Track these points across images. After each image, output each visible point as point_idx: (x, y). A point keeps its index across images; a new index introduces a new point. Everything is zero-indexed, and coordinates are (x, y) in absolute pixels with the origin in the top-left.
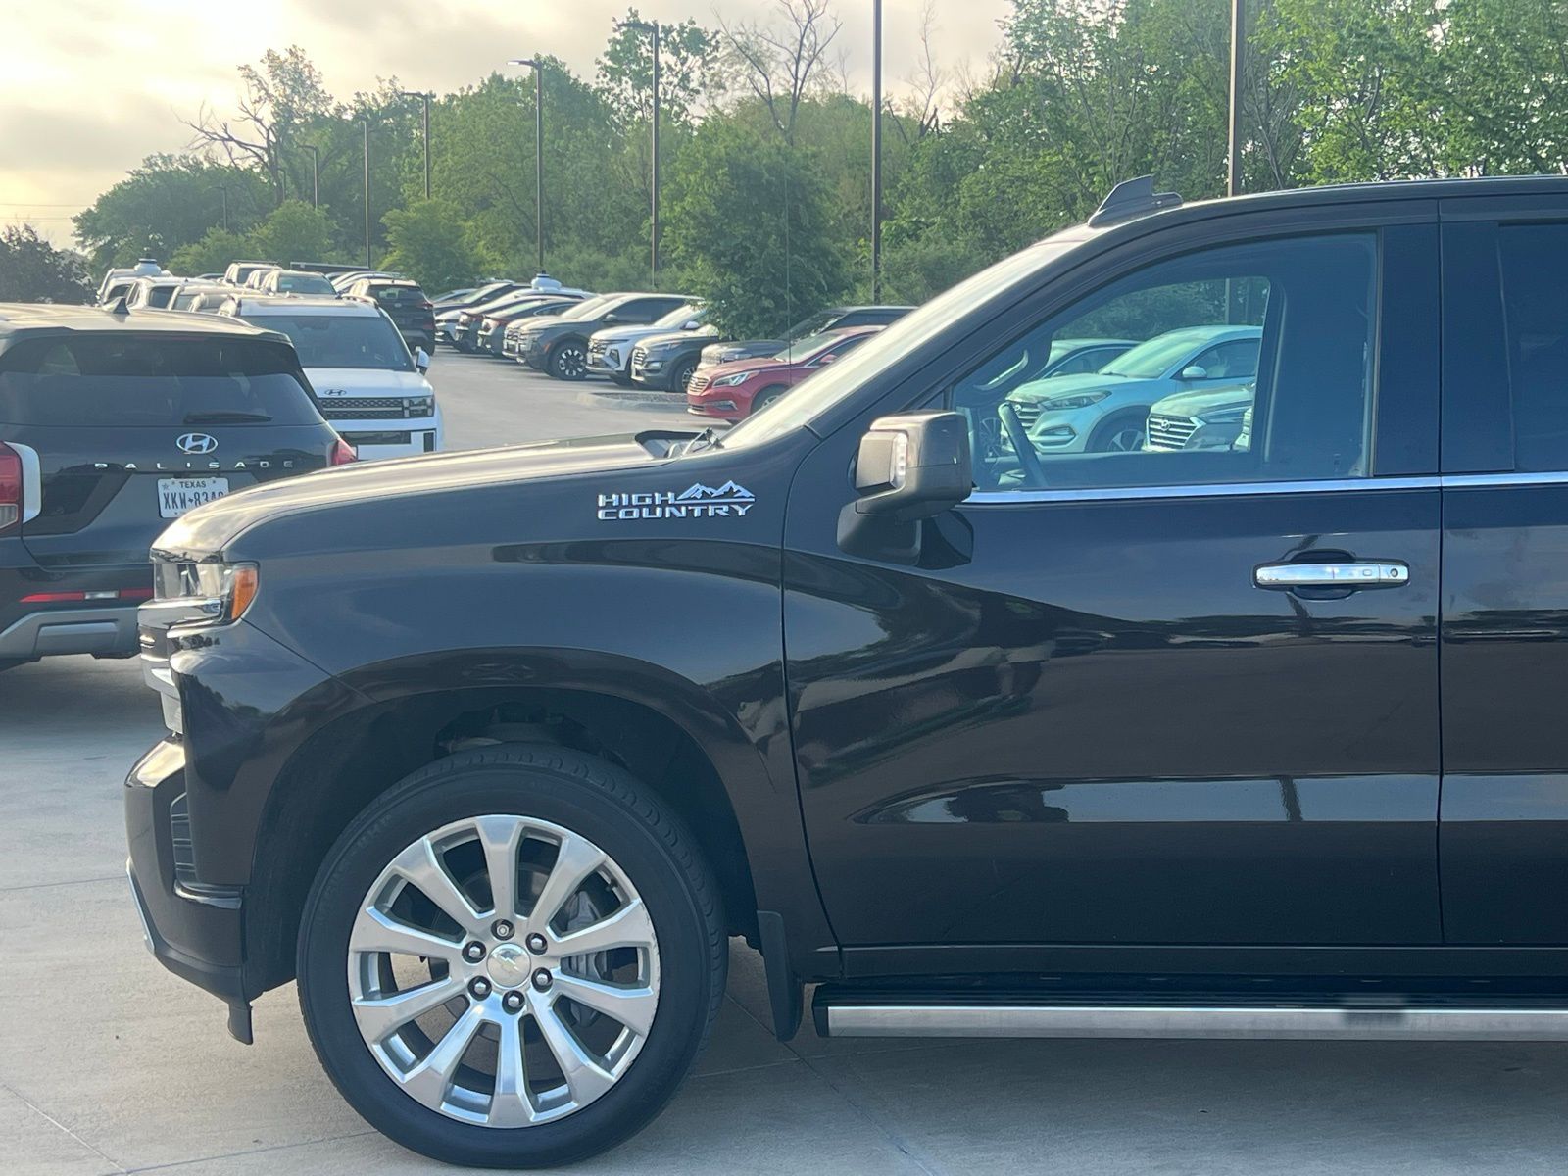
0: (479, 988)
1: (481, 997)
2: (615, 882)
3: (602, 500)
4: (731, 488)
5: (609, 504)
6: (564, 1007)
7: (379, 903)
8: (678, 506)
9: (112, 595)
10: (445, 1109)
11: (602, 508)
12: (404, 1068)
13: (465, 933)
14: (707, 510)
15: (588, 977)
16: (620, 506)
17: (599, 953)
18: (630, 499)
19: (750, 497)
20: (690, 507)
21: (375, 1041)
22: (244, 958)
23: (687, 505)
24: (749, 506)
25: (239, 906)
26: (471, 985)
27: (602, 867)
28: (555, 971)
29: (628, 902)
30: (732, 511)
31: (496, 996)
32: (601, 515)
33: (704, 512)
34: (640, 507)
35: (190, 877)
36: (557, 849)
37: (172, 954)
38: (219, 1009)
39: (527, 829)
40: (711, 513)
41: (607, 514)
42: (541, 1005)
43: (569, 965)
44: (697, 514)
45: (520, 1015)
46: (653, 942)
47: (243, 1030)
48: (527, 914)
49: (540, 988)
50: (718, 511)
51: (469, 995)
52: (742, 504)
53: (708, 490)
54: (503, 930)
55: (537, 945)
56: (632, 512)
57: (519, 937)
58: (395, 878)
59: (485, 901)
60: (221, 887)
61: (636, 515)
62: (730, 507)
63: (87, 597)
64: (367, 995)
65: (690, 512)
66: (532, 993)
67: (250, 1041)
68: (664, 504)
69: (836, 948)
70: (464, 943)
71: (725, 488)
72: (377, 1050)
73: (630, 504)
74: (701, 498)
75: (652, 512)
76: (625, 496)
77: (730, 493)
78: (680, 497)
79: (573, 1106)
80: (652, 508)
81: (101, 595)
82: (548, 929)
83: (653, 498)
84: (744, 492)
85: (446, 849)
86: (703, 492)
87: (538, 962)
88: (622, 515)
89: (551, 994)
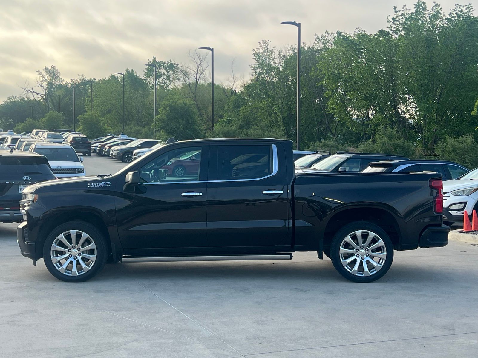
0: (70, 256)
1: (70, 257)
2: (90, 240)
3: (89, 184)
5: (90, 185)
6: (83, 258)
7: (55, 243)
8: (100, 185)
9: (9, 208)
10: (65, 273)
12: (59, 268)
15: (86, 254)
16: (92, 185)
17: (88, 250)
21: (55, 263)
22: (35, 252)
25: (34, 244)
26: (69, 256)
27: (88, 237)
28: (82, 253)
29: (92, 242)
30: (108, 186)
31: (73, 257)
32: (89, 186)
33: (104, 186)
34: (95, 185)
35: (27, 240)
36: (82, 235)
37: (24, 253)
38: (31, 261)
39: (77, 232)
40: (105, 186)
42: (79, 258)
43: (84, 252)
44: (103, 186)
45: (76, 260)
46: (96, 248)
47: (35, 264)
48: (77, 245)
49: (79, 256)
51: (69, 257)
52: (110, 185)
53: (105, 183)
54: (74, 247)
55: (79, 249)
57: (76, 248)
58: (58, 240)
59: (71, 243)
60: (32, 241)
61: (94, 186)
63: (4, 209)
64: (53, 257)
65: (102, 186)
66: (78, 257)
67: (36, 265)
68: (98, 185)
69: (123, 249)
70: (68, 249)
72: (55, 265)
73: (93, 185)
74: (103, 184)
75: (96, 186)
77: (108, 183)
79: (84, 272)
81: (7, 209)
82: (80, 247)
84: (110, 183)
85: (65, 235)
87: (79, 252)
88: (92, 186)
89: (81, 256)
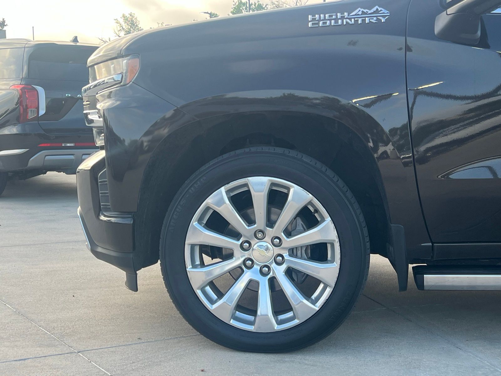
0: (248, 264)
1: (249, 268)
2: (317, 211)
3: (310, 17)
4: (377, 9)
5: (314, 20)
6: (290, 273)
7: (200, 221)
8: (350, 19)
9: (72, 145)
10: (233, 322)
11: (311, 21)
12: (212, 302)
13: (241, 236)
14: (365, 20)
15: (301, 258)
16: (320, 20)
17: (307, 247)
18: (325, 17)
19: (387, 13)
20: (356, 19)
21: (198, 289)
22: (134, 248)
23: (354, 18)
24: (387, 17)
25: (132, 222)
26: (244, 262)
27: (310, 203)
28: (286, 255)
29: (323, 220)
31: (257, 267)
32: (310, 25)
33: (364, 21)
34: (330, 20)
35: (107, 210)
36: (287, 195)
37: (100, 250)
38: (121, 274)
39: (273, 184)
40: (367, 21)
41: (313, 24)
42: (279, 272)
43: (292, 252)
44: (360, 22)
45: (269, 277)
46: (337, 240)
47: (133, 285)
48: (272, 227)
49: (278, 264)
50: (370, 20)
51: (243, 267)
52: (383, 17)
53: (365, 11)
54: (260, 235)
55: (277, 242)
56: (326, 22)
57: (268, 239)
58: (208, 208)
59: (250, 221)
60: (123, 213)
61: (328, 24)
62: (377, 18)
63: (63, 145)
64: (194, 266)
65: (356, 21)
66: (274, 266)
67: (136, 289)
68: (343, 18)
69: (430, 244)
70: (241, 241)
71: (375, 9)
72: (199, 293)
73: (325, 19)
74: (361, 15)
75: (336, 22)
76: (322, 16)
77: (377, 11)
78: (351, 14)
79: (296, 322)
80: (336, 20)
81: (68, 145)
82: (282, 234)
83: (337, 15)
84: (384, 11)
85: (232, 194)
86: (363, 11)
87: (277, 251)
88: (321, 24)
89: (284, 267)
